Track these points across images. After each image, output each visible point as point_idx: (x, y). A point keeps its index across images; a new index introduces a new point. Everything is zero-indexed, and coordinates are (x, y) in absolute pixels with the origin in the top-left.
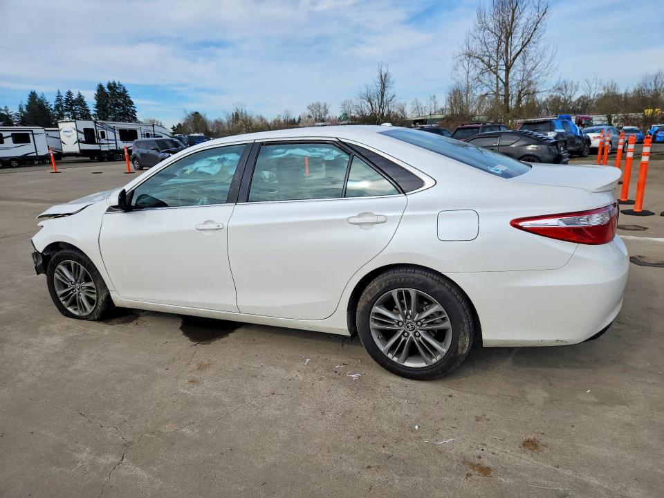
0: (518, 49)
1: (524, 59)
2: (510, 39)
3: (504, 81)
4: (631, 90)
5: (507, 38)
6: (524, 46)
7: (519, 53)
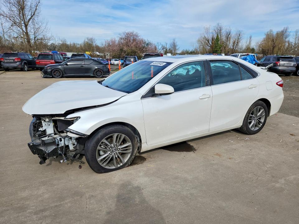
0: (29, 17)
1: (33, 22)
2: (24, 11)
3: (25, 32)
4: (72, 43)
5: (23, 11)
6: (32, 16)
7: (30, 19)
